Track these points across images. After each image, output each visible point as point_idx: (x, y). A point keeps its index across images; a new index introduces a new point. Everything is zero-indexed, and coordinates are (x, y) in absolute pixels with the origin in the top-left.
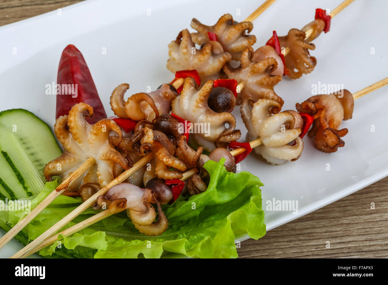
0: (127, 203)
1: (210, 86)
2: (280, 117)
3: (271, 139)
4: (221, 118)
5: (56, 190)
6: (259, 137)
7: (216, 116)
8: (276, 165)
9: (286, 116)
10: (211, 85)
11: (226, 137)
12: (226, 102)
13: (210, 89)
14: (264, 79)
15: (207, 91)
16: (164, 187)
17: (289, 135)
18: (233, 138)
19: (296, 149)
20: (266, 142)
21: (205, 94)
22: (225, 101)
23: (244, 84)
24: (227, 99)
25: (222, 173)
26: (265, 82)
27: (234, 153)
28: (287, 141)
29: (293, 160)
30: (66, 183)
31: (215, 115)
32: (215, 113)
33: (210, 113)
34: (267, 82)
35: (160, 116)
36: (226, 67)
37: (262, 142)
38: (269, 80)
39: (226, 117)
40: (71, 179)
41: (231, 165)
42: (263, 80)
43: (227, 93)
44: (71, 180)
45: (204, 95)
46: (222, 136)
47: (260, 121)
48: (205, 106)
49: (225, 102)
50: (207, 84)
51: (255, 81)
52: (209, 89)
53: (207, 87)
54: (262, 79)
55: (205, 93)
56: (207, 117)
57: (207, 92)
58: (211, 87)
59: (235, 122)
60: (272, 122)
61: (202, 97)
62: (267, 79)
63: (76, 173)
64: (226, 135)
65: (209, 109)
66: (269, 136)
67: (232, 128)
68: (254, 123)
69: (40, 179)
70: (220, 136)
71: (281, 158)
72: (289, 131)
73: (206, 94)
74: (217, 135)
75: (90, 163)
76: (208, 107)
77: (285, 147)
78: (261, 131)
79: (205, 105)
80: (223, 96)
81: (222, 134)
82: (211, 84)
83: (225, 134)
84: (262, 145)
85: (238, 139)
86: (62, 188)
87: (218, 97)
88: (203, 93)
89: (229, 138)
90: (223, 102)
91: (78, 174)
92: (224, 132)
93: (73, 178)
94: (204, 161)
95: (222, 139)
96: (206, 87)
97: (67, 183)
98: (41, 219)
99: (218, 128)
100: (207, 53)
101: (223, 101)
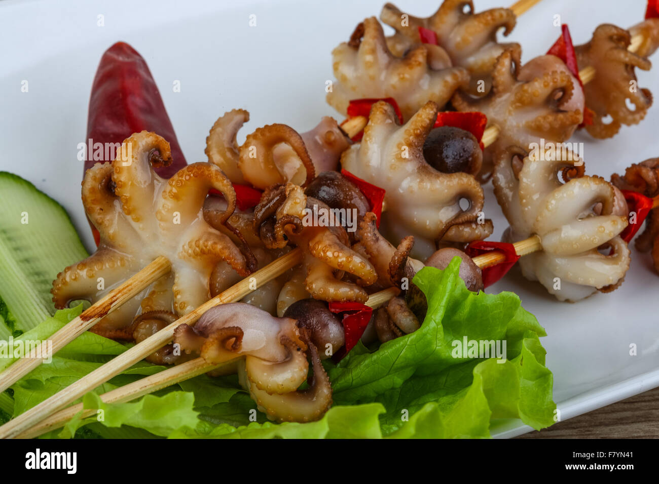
0: (243, 340)
1: (429, 114)
2: (584, 186)
3: (563, 235)
4: (452, 185)
5: (81, 317)
6: (532, 235)
7: (441, 179)
8: (567, 301)
9: (596, 184)
10: (432, 112)
11: (461, 229)
12: (462, 156)
13: (430, 120)
14: (545, 118)
15: (423, 125)
16: (325, 317)
17: (601, 227)
18: (477, 232)
19: (617, 264)
20: (550, 242)
21: (418, 131)
22: (460, 154)
23: (498, 130)
24: (465, 151)
25: (457, 292)
26: (547, 126)
27: (481, 261)
28: (598, 241)
29: (608, 289)
30: (104, 304)
31: (438, 177)
32: (439, 173)
33: (428, 173)
34: (550, 123)
35: (316, 176)
36: (458, 97)
37: (539, 244)
38: (555, 120)
39: (462, 183)
40: (115, 296)
41: (474, 283)
42: (542, 121)
43: (464, 139)
44: (115, 298)
45: (416, 132)
46: (453, 225)
47: (536, 197)
48: (417, 157)
49: (460, 157)
50: (424, 110)
51: (524, 122)
52: (428, 121)
53: (423, 116)
54: (540, 118)
55: (417, 129)
56: (422, 181)
57: (422, 127)
58: (431, 117)
59: (482, 195)
60: (565, 195)
61: (411, 138)
62: (551, 118)
63: (128, 286)
64: (463, 224)
65: (427, 165)
66: (557, 230)
67: (476, 209)
68: (524, 201)
69: (42, 307)
70: (449, 226)
71: (581, 281)
72: (602, 218)
73: (420, 131)
74: (441, 222)
75: (159, 269)
76: (424, 160)
77: (590, 256)
78: (539, 218)
79: (418, 156)
80: (456, 143)
81: (453, 220)
82: (432, 109)
83: (460, 220)
84: (540, 253)
85: (487, 236)
86: (94, 314)
87: (445, 144)
88: (414, 130)
89: (466, 231)
90: (457, 155)
91: (130, 287)
92: (458, 216)
93: (118, 296)
94: (415, 270)
95: (453, 232)
96: (421, 117)
97: (106, 304)
98: (43, 377)
99: (443, 207)
100: (417, 63)
101: (456, 154)
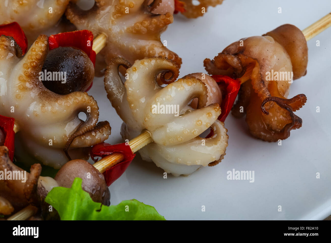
1: (41, 47)
2: (179, 89)
3: (168, 131)
4: (69, 105)
6: (144, 131)
7: (59, 101)
8: (182, 175)
9: (189, 85)
10: (43, 45)
11: (83, 138)
12: (77, 72)
13: (42, 52)
14: (142, 23)
15: (38, 57)
17: (198, 121)
18: (97, 137)
19: (216, 144)
20: (158, 137)
21: (34, 64)
22: (74, 71)
23: (106, 36)
24: (78, 68)
25: (84, 205)
26: (144, 30)
27: (101, 166)
28: (198, 132)
29: (213, 164)
31: (56, 100)
32: (57, 96)
33: (48, 98)
34: (147, 27)
37: (150, 138)
38: (151, 24)
39: (78, 102)
41: (99, 189)
42: (140, 25)
43: (76, 57)
45: (32, 64)
46: (76, 137)
47: (143, 100)
48: (36, 85)
49: (75, 73)
50: (37, 45)
51: (125, 28)
52: (41, 54)
53: (36, 50)
54: (138, 24)
55: (34, 62)
56: (44, 106)
57: (37, 59)
58: (43, 49)
59: (96, 107)
60: (164, 99)
61: (29, 70)
62: (147, 23)
64: (84, 134)
65: (46, 90)
66: (162, 127)
67: (93, 119)
68: (132, 105)
70: (73, 138)
71: (189, 163)
72: (199, 112)
73: (36, 64)
74: (65, 136)
76: (43, 86)
77: (195, 142)
78: (147, 119)
79: (37, 83)
80: (70, 63)
81: (75, 133)
82: (43, 43)
83: (81, 132)
84: (152, 144)
85: (106, 138)
87: (60, 65)
88: (31, 62)
89: (88, 139)
90: (71, 73)
92: (78, 129)
94: (47, 189)
95: (76, 143)
96: (35, 51)
99: (66, 124)
101: (70, 71)
